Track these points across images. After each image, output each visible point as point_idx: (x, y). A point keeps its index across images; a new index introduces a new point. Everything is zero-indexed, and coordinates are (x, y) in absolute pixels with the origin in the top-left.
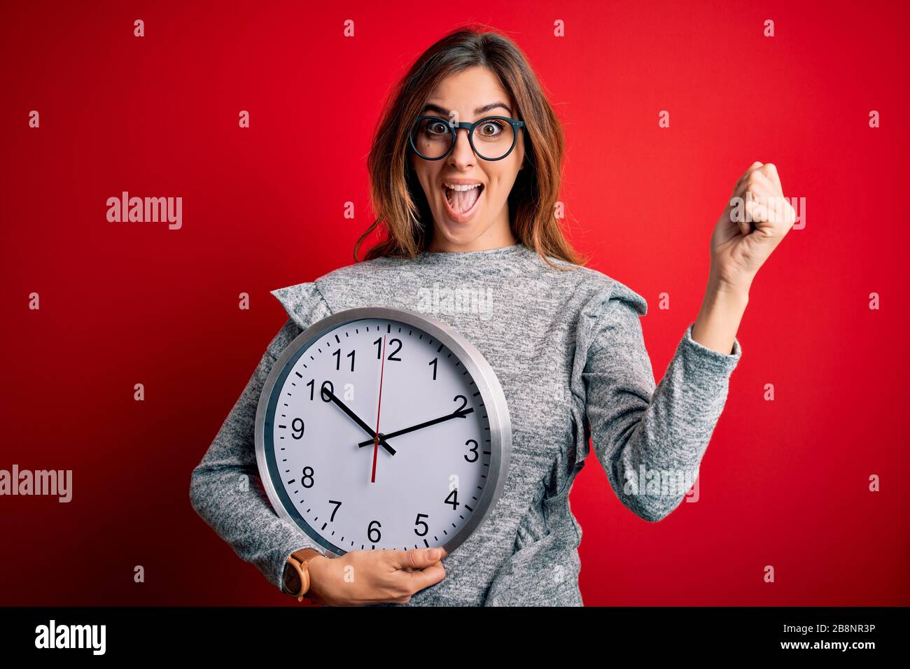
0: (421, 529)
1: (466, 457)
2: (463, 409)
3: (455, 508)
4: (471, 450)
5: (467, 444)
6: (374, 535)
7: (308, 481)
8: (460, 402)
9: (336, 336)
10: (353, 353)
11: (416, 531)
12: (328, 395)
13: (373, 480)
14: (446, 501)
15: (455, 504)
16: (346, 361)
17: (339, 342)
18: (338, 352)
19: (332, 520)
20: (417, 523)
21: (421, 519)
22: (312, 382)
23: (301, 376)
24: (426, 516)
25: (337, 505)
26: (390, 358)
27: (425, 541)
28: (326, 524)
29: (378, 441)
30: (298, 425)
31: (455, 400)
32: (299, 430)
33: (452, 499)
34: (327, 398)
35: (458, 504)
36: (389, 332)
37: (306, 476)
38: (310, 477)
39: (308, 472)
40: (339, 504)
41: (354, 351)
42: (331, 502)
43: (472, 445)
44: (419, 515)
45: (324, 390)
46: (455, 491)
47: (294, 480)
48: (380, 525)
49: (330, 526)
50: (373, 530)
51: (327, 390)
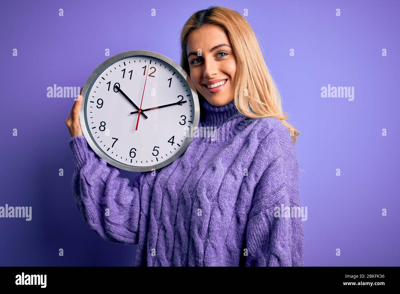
0: (155, 153)
1: (180, 123)
2: (182, 101)
3: (172, 145)
4: (183, 120)
5: (181, 117)
6: (133, 155)
7: (102, 128)
8: (180, 98)
9: (124, 63)
10: (132, 71)
11: (153, 154)
12: (117, 89)
13: (136, 129)
14: (169, 141)
15: (173, 143)
16: (128, 75)
17: (125, 65)
18: (124, 70)
19: (112, 147)
20: (154, 150)
21: (156, 149)
22: (110, 83)
23: (104, 79)
24: (159, 147)
25: (116, 140)
26: (149, 75)
27: (157, 158)
28: (109, 148)
29: (140, 112)
30: (100, 102)
31: (178, 97)
32: (100, 104)
33: (171, 141)
34: (116, 90)
35: (174, 143)
36: (150, 63)
37: (102, 126)
38: (104, 126)
39: (103, 124)
40: (117, 139)
41: (132, 70)
42: (113, 138)
43: (184, 118)
44: (155, 147)
45: (115, 87)
46: (173, 137)
47: (95, 127)
48: (136, 150)
49: (112, 149)
50: (132, 152)
51: (117, 87)
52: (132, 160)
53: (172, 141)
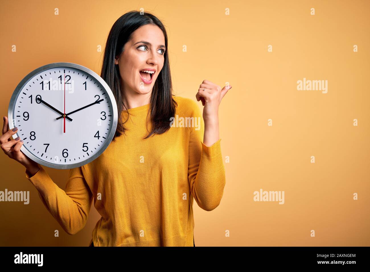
0: (85, 149)
1: (101, 118)
2: (99, 100)
3: (98, 139)
5: (101, 113)
6: (65, 155)
7: (33, 138)
8: (97, 97)
9: (41, 76)
11: (83, 150)
13: (64, 132)
14: (95, 137)
15: (99, 137)
17: (42, 78)
19: (46, 152)
20: (83, 147)
21: (85, 145)
22: (31, 96)
24: (87, 144)
25: (47, 145)
27: (87, 153)
28: (43, 154)
29: (65, 116)
30: (26, 115)
31: (95, 97)
32: (27, 116)
34: (38, 102)
37: (32, 135)
38: (34, 135)
40: (48, 145)
42: (44, 144)
43: (103, 114)
44: (84, 144)
46: (98, 132)
47: (26, 138)
48: (67, 150)
49: (45, 154)
50: (65, 153)
51: (38, 99)
52: (65, 159)
53: (97, 136)
